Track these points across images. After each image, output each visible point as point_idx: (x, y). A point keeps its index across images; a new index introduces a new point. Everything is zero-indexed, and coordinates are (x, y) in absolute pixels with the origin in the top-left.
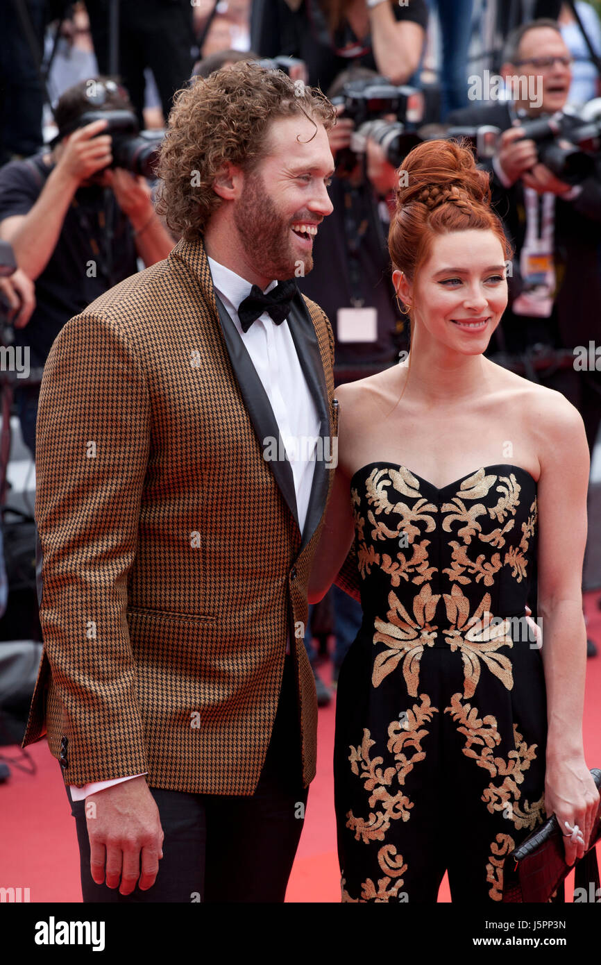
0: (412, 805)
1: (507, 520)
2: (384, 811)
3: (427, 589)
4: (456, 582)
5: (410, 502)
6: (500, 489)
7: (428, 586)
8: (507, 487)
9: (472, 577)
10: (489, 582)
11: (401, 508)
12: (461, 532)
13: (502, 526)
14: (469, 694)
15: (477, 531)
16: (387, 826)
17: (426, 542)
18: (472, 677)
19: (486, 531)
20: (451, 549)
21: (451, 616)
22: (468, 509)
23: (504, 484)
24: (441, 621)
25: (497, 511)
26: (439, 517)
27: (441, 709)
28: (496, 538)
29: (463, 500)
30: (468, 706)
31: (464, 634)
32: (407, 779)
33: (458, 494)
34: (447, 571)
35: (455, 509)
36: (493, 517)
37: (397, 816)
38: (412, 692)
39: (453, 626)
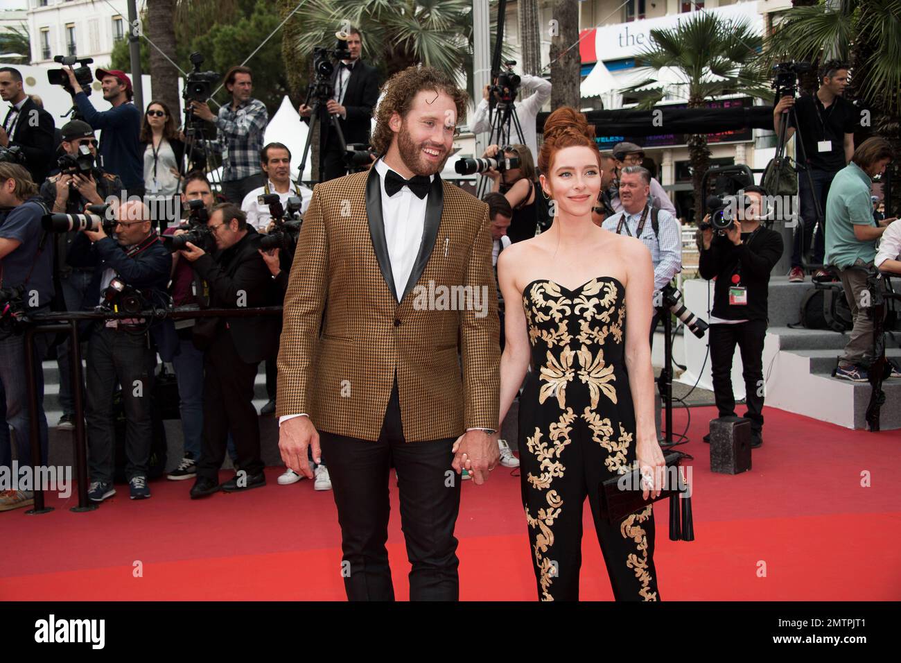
0: (564, 469)
1: (610, 306)
2: (549, 472)
3: (568, 348)
4: (584, 343)
5: (556, 300)
6: (606, 289)
7: (568, 346)
8: (609, 288)
9: (592, 340)
10: (602, 343)
11: (551, 303)
12: (585, 314)
13: (608, 310)
14: (594, 407)
15: (594, 313)
16: (551, 480)
17: (566, 321)
18: (595, 397)
19: (599, 313)
20: (580, 324)
21: (582, 362)
22: (588, 301)
23: (608, 287)
24: (576, 366)
25: (605, 302)
26: (572, 307)
27: (579, 416)
28: (604, 317)
29: (585, 296)
30: (594, 413)
31: (589, 373)
32: (561, 454)
33: (583, 293)
34: (578, 337)
35: (581, 301)
36: (603, 305)
37: (556, 475)
38: (562, 406)
39: (583, 369)
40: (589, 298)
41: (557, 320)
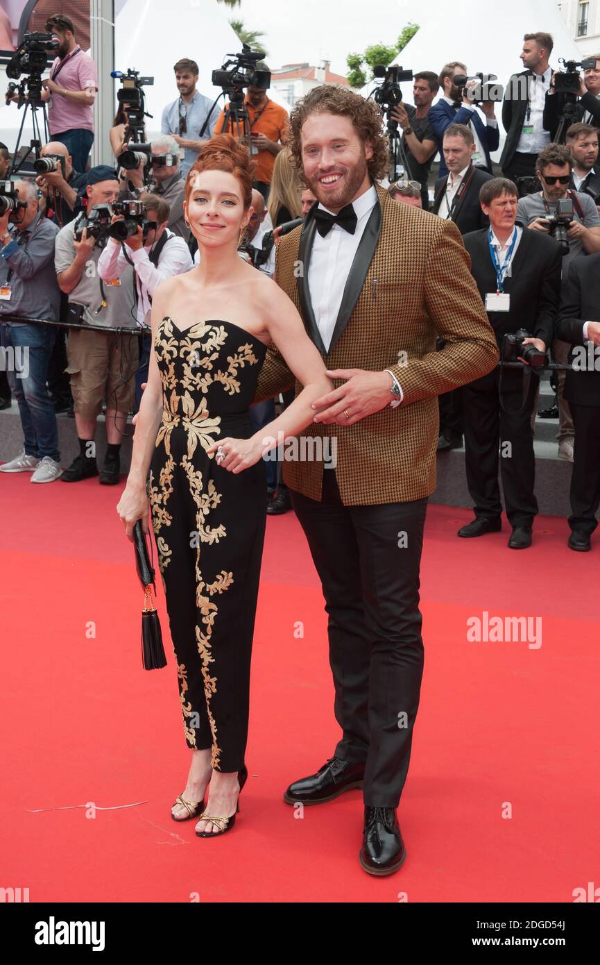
1: (212, 352)
2: (159, 518)
3: (174, 392)
4: (187, 389)
5: (168, 339)
6: (212, 333)
7: (174, 390)
8: (216, 334)
9: (195, 386)
10: (205, 390)
12: (188, 358)
13: (209, 356)
14: (190, 457)
15: (196, 358)
16: (159, 527)
17: (173, 364)
18: (192, 448)
19: (201, 358)
21: (185, 410)
22: (192, 344)
23: (215, 331)
24: (180, 413)
25: (207, 347)
26: (179, 348)
27: (178, 464)
28: (206, 363)
29: (191, 339)
30: (190, 463)
31: (191, 421)
32: (167, 501)
33: (188, 335)
34: (182, 381)
35: (186, 344)
36: (204, 350)
37: (163, 522)
38: (168, 452)
39: (187, 416)
40: (193, 341)
41: (167, 362)
